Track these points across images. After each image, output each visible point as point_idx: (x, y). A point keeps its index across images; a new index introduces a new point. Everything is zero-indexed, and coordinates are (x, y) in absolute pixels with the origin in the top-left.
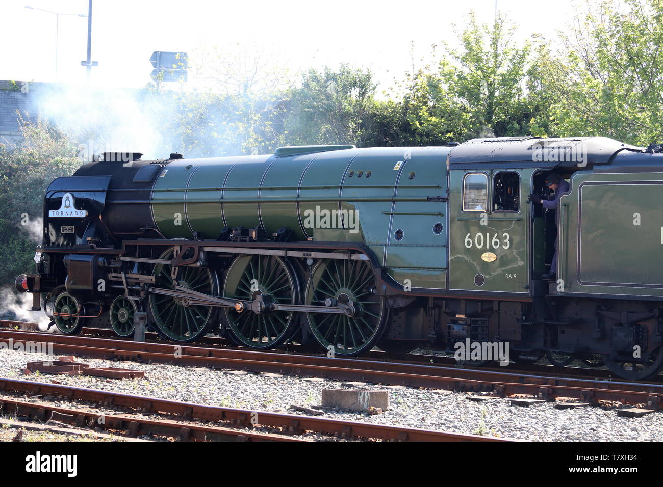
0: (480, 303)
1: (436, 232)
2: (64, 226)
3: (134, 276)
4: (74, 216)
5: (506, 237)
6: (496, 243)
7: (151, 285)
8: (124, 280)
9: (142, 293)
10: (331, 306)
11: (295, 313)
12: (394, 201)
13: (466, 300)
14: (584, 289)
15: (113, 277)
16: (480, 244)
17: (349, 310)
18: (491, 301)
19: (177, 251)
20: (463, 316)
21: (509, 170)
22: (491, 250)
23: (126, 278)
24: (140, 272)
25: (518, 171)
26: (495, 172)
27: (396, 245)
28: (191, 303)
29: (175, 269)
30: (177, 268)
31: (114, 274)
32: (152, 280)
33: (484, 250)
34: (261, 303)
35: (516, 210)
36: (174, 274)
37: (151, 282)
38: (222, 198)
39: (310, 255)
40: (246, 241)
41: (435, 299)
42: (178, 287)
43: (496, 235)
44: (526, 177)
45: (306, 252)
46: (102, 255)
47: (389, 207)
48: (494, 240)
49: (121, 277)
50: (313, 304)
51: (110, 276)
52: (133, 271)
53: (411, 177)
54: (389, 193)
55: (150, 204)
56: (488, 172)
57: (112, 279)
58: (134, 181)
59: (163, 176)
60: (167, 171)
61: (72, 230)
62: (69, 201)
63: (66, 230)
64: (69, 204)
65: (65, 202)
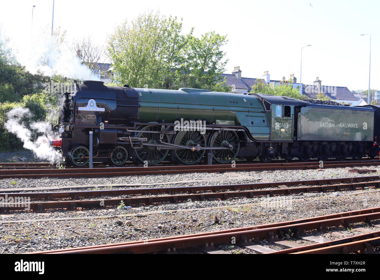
0: (276, 144)
1: (264, 122)
2: (88, 115)
3: (135, 138)
4: (97, 111)
5: (287, 124)
7: (144, 142)
11: (206, 150)
12: (249, 112)
13: (272, 143)
14: (304, 139)
15: (122, 139)
16: (280, 126)
17: (231, 148)
18: (279, 143)
19: (163, 128)
20: (272, 148)
21: (288, 105)
22: (283, 128)
24: (139, 137)
25: (290, 106)
26: (284, 106)
27: (252, 126)
29: (162, 135)
31: (123, 138)
32: (146, 140)
33: (281, 128)
34: (200, 147)
35: (290, 117)
36: (161, 137)
37: (145, 141)
38: (178, 107)
41: (263, 143)
44: (292, 108)
46: (119, 129)
47: (247, 114)
48: (284, 125)
50: (213, 146)
51: (120, 139)
52: (135, 136)
53: (251, 104)
54: (246, 109)
55: (139, 107)
56: (282, 105)
57: (122, 140)
58: (128, 96)
59: (141, 95)
60: (140, 93)
61: (94, 117)
62: (93, 103)
63: (90, 117)
64: (93, 105)
65: (90, 104)
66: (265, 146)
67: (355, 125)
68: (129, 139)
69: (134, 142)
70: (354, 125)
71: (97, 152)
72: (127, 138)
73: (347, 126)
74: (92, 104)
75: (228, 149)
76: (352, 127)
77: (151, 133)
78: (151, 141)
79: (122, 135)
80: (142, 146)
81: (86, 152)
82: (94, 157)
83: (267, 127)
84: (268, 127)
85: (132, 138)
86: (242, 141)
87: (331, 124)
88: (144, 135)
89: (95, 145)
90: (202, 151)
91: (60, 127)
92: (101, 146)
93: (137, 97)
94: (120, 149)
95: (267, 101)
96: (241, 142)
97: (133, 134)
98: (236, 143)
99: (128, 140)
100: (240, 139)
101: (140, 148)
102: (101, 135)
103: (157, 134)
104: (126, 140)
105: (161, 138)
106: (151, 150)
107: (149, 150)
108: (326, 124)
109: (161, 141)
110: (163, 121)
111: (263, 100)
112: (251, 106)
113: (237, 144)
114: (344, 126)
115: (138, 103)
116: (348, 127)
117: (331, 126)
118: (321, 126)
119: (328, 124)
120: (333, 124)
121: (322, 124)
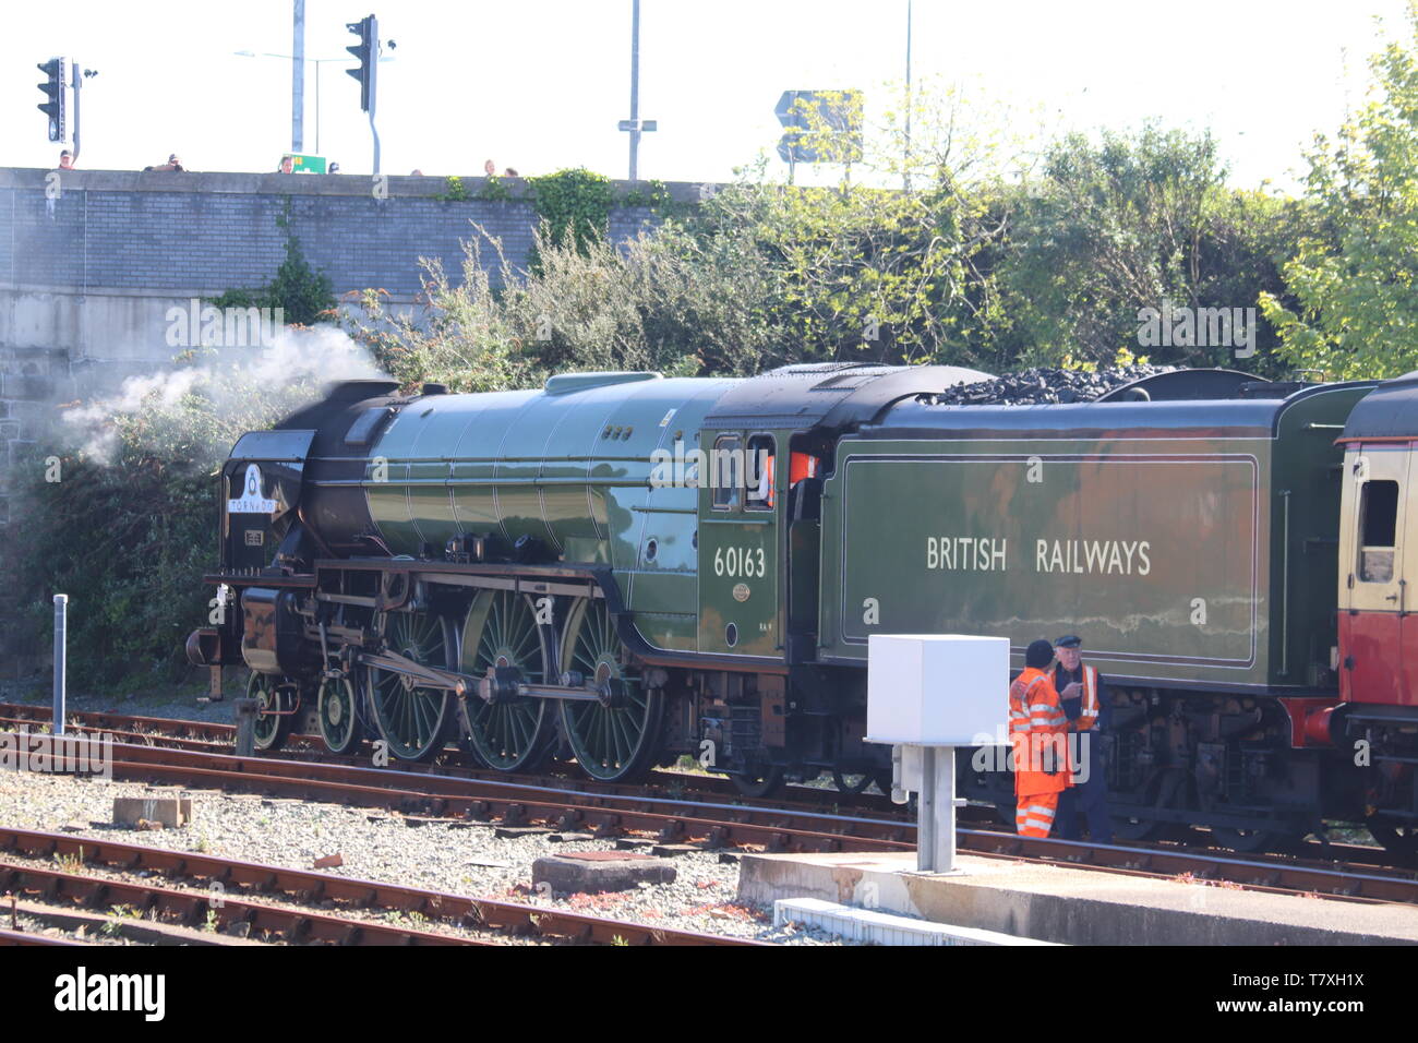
0: (741, 680)
2: (249, 532)
3: (336, 630)
4: (261, 511)
5: (760, 556)
6: (749, 567)
8: (322, 638)
9: (345, 664)
10: (571, 685)
11: (548, 701)
12: (650, 486)
13: (729, 672)
14: (848, 651)
15: (311, 632)
16: (732, 568)
17: (601, 694)
18: (755, 675)
19: (385, 581)
20: (722, 703)
21: (765, 433)
22: (744, 578)
23: (327, 635)
24: (345, 623)
25: (774, 434)
27: (646, 569)
28: (416, 683)
29: (382, 616)
31: (312, 628)
32: (359, 638)
33: (736, 580)
34: (492, 682)
36: (382, 626)
37: (358, 643)
39: (544, 588)
40: (466, 562)
42: (388, 653)
43: (750, 551)
44: (782, 444)
45: (540, 583)
46: (292, 590)
48: (748, 560)
49: (318, 634)
51: (306, 631)
52: (336, 622)
55: (364, 487)
56: (741, 434)
57: (309, 637)
58: (346, 441)
59: (389, 431)
60: (397, 421)
61: (259, 537)
62: (255, 480)
63: (251, 538)
64: (254, 487)
65: (249, 482)
67: (1136, 555)
70: (1129, 555)
73: (1082, 561)
74: (252, 485)
76: (1115, 567)
85: (329, 629)
87: (988, 549)
93: (367, 441)
104: (317, 637)
108: (960, 546)
114: (1060, 561)
115: (365, 469)
116: (1086, 568)
117: (984, 563)
118: (931, 566)
119: (970, 546)
120: (999, 548)
121: (939, 551)
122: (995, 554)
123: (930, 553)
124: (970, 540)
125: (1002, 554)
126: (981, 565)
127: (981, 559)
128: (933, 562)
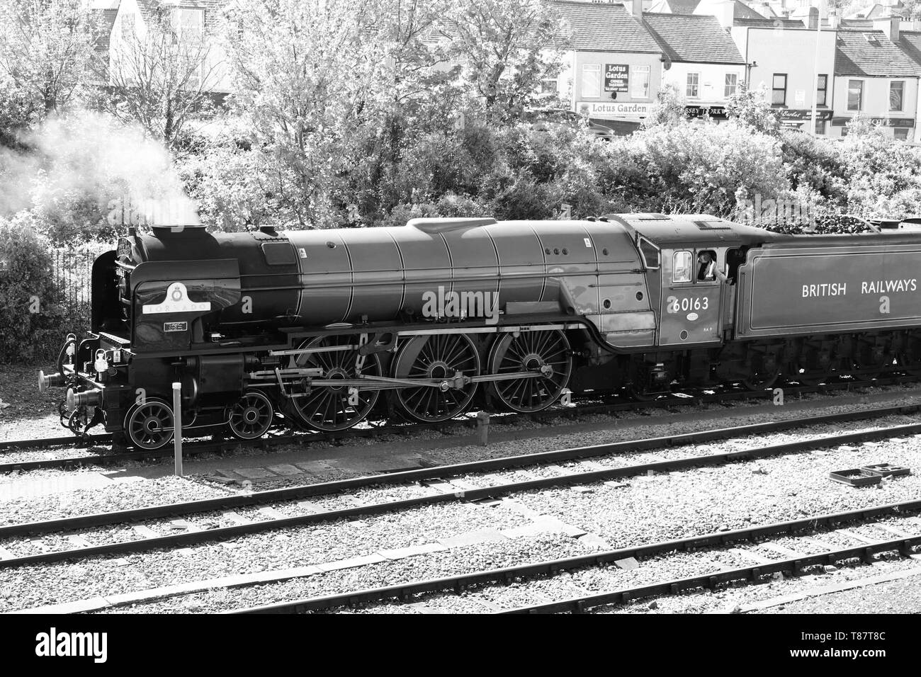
1: (640, 299)
2: (168, 324)
3: (291, 371)
4: (189, 310)
5: (705, 300)
6: (697, 305)
7: (315, 378)
8: (279, 376)
11: (480, 383)
12: (598, 275)
14: (756, 333)
15: (258, 375)
16: (685, 307)
19: (364, 339)
20: (662, 365)
21: (709, 248)
22: (694, 310)
23: (281, 374)
25: (715, 249)
26: (698, 250)
27: (606, 313)
29: (361, 358)
30: (364, 358)
31: (259, 372)
32: (319, 372)
33: (689, 311)
35: (715, 279)
36: (360, 362)
37: (318, 375)
38: (404, 279)
41: (636, 354)
43: (698, 299)
44: (721, 253)
45: (524, 327)
46: (250, 354)
47: (593, 280)
48: (696, 303)
50: (500, 372)
51: (253, 375)
52: (289, 367)
53: (605, 253)
54: (591, 268)
55: (301, 289)
56: (692, 250)
57: (256, 377)
58: (270, 264)
59: (306, 256)
60: (303, 250)
61: (184, 326)
62: (180, 292)
63: (172, 327)
64: (179, 297)
65: (173, 294)
66: (643, 360)
67: (910, 284)
68: (275, 374)
69: (290, 380)
70: (907, 284)
71: (193, 412)
72: (269, 372)
73: (884, 287)
74: (177, 295)
75: (541, 375)
76: (900, 289)
77: (333, 353)
78: (333, 372)
79: (256, 367)
80: (308, 389)
81: (164, 413)
82: (186, 427)
83: (648, 311)
84: (651, 310)
85: (282, 371)
86: (579, 354)
87: (837, 288)
88: (315, 360)
89: (188, 396)
90: (468, 387)
91: (98, 358)
92: (204, 398)
93: (294, 263)
94: (253, 398)
95: (650, 240)
96: (576, 355)
97: (284, 361)
98: (564, 357)
99: (273, 377)
100: (574, 348)
101: (305, 394)
102: (202, 372)
103: (348, 351)
104: (268, 377)
105: (359, 366)
106: (333, 396)
107: (329, 395)
108: (821, 288)
109: (358, 372)
110: (365, 318)
111: (640, 238)
112: (604, 258)
113: (565, 360)
114: (874, 289)
115: (298, 279)
116: (886, 290)
117: (834, 292)
118: (803, 296)
119: (827, 288)
120: (842, 286)
121: (809, 290)
122: (840, 289)
123: (804, 291)
124: (826, 285)
125: (844, 289)
126: (832, 294)
127: (832, 291)
128: (806, 293)
